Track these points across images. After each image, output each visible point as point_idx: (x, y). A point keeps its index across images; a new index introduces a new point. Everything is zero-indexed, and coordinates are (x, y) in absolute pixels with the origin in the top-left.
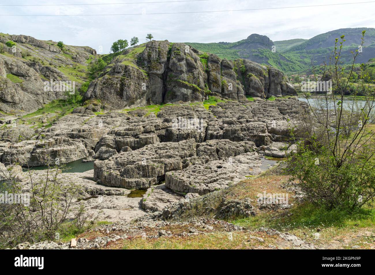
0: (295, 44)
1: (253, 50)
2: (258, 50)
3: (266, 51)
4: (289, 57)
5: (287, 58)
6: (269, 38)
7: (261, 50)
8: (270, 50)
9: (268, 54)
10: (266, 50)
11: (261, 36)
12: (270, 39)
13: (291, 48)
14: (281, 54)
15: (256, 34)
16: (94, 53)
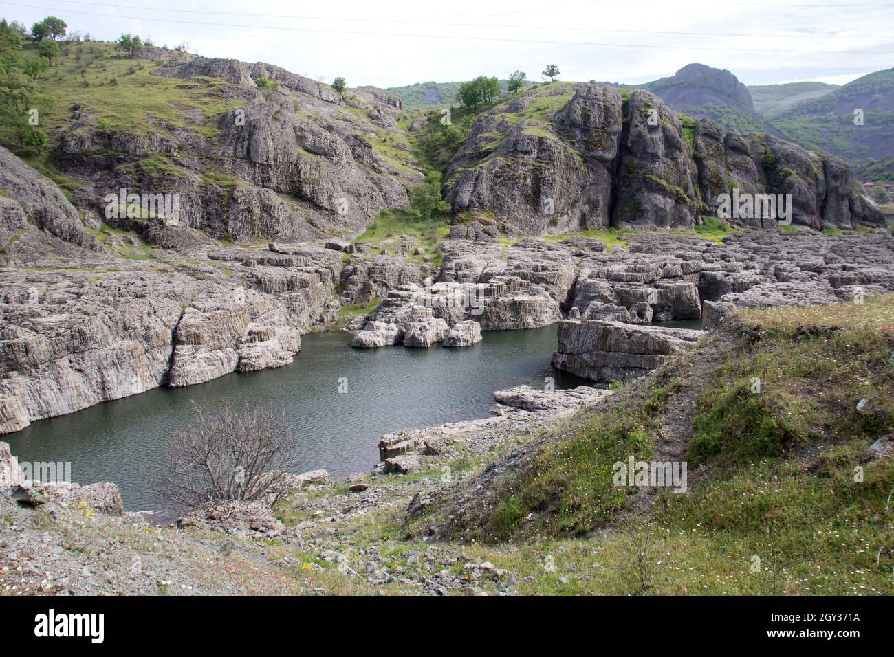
0: (804, 97)
1: (694, 108)
2: (707, 108)
3: (728, 112)
4: (790, 131)
5: (787, 135)
6: (735, 78)
7: (715, 108)
8: (738, 111)
9: (735, 120)
10: (729, 110)
11: (715, 69)
12: (740, 80)
13: (792, 105)
14: (770, 123)
15: (699, 65)
16: (398, 105)
